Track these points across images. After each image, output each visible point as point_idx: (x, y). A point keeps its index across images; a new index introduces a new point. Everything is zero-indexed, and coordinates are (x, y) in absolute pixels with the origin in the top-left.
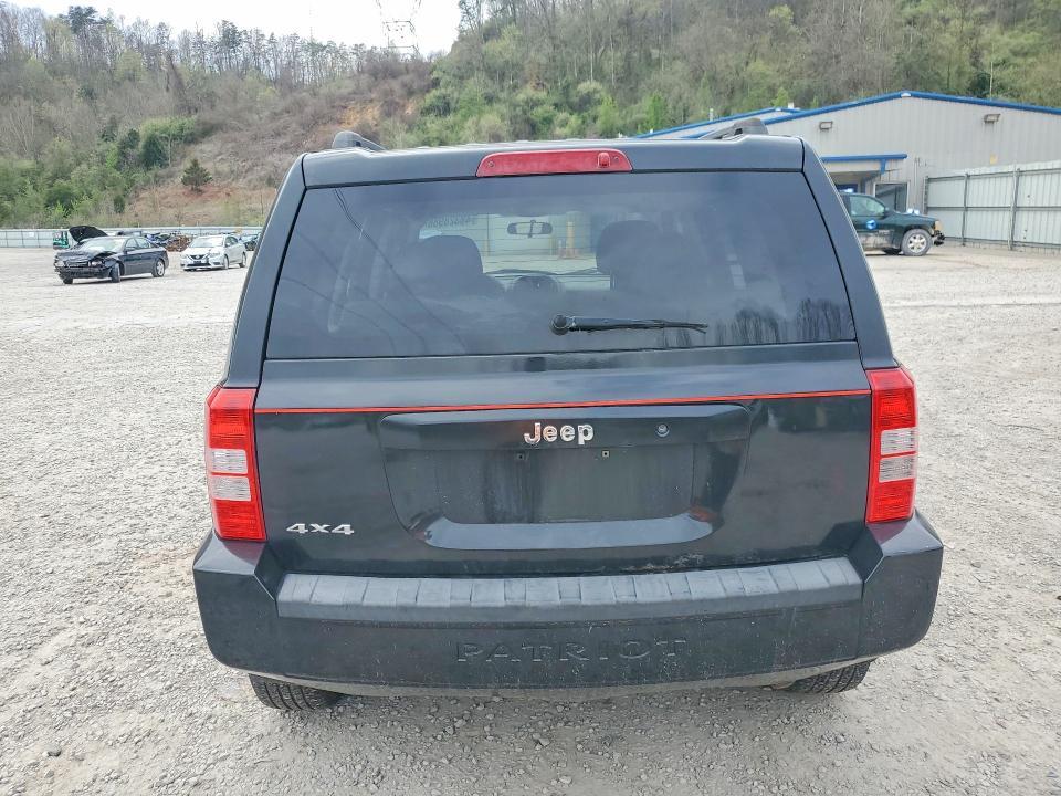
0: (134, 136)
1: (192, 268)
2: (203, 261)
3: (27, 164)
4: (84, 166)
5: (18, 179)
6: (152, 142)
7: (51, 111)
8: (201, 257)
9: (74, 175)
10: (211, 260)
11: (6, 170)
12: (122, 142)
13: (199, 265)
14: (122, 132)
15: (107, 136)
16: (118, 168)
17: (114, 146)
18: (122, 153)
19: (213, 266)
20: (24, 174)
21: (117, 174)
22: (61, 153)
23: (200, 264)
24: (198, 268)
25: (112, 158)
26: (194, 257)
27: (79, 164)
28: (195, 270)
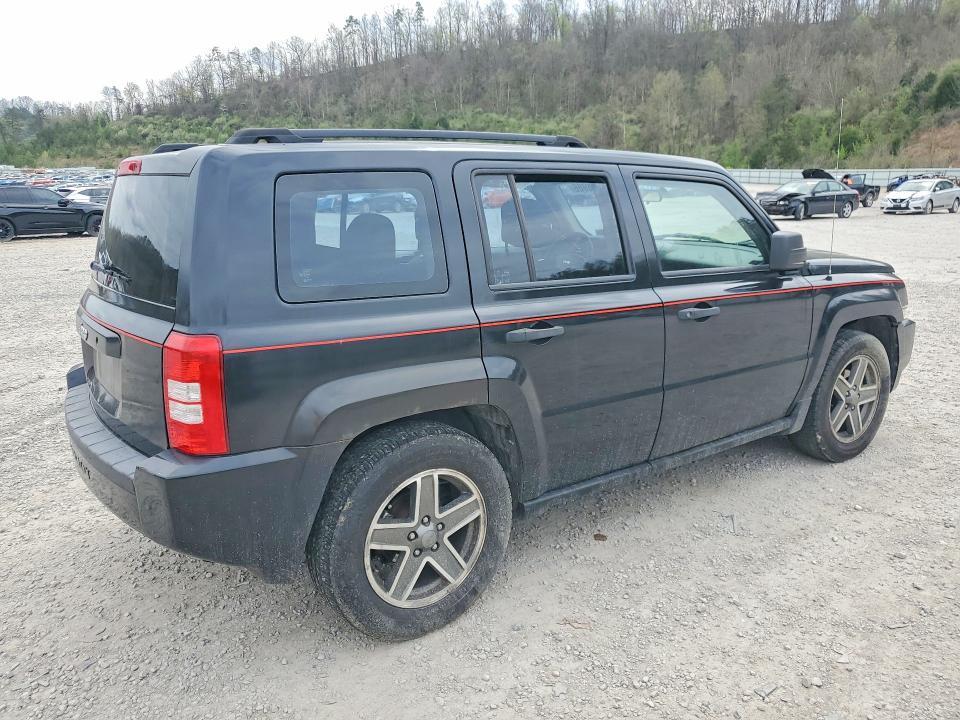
0: (931, 78)
1: (891, 211)
2: (903, 205)
3: (828, 112)
4: (876, 111)
5: (817, 126)
6: (948, 83)
7: (862, 63)
8: (902, 200)
9: (864, 121)
10: (912, 205)
11: (809, 119)
12: (918, 85)
13: (897, 209)
14: (921, 74)
15: (904, 82)
16: (906, 111)
17: (908, 90)
18: (915, 97)
19: (913, 210)
20: (823, 121)
21: (904, 117)
22: (859, 101)
23: (900, 208)
24: (898, 212)
25: (903, 102)
26: (895, 200)
27: (871, 109)
28: (894, 213)
